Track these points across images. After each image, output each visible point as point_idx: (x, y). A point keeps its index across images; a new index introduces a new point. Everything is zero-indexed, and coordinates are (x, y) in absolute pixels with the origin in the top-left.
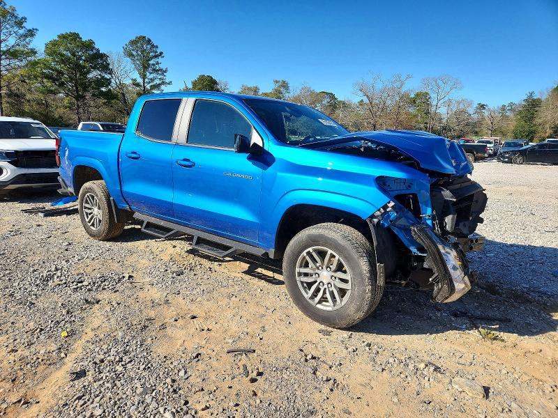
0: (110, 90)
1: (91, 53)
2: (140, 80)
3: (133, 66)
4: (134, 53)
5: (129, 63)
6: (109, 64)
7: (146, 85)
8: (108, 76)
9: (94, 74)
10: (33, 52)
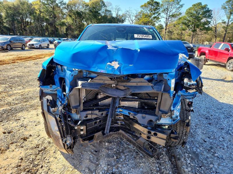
0: (209, 27)
1: (205, 10)
2: (226, 20)
3: (225, 14)
4: (227, 7)
5: (223, 12)
6: (212, 14)
7: (229, 22)
8: (209, 20)
9: (204, 20)
10: (180, 14)
